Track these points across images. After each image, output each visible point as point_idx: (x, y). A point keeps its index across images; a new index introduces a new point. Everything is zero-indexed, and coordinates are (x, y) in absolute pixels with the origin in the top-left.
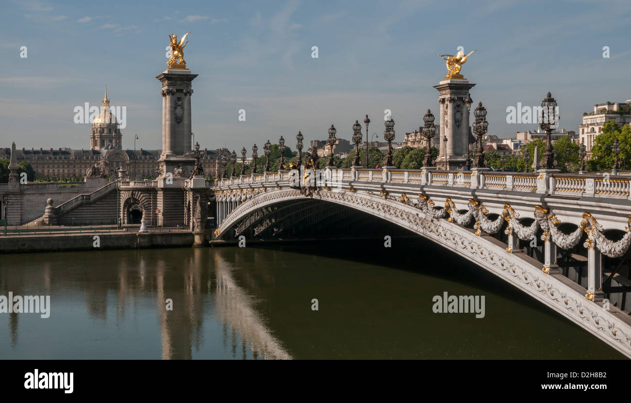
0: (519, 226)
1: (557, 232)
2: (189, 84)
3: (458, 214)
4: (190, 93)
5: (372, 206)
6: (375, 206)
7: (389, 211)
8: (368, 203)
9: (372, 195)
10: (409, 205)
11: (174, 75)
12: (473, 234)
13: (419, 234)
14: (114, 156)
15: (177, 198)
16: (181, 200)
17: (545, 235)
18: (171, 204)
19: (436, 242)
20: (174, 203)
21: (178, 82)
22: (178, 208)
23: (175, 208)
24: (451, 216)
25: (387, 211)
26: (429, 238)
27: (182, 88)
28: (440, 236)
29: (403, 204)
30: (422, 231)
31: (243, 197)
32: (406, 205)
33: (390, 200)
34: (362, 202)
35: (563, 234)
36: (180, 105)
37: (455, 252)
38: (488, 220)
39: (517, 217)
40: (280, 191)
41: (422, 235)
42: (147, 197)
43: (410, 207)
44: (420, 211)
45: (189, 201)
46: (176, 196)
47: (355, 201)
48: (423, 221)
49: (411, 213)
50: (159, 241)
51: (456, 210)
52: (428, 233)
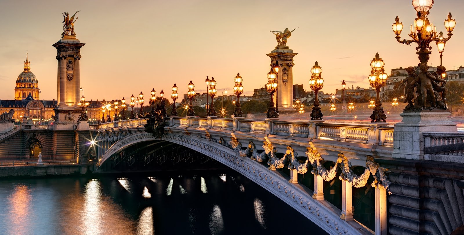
0: (297, 162)
1: (321, 168)
2: (78, 51)
3: (257, 153)
4: (79, 57)
5: (201, 146)
6: (203, 146)
7: (212, 150)
8: (198, 144)
9: (201, 138)
10: (225, 146)
11: (66, 44)
12: (267, 169)
13: (232, 168)
14: (32, 105)
15: (68, 138)
16: (71, 140)
17: (314, 170)
18: (63, 143)
19: (243, 174)
20: (66, 142)
21: (70, 49)
22: (69, 146)
23: (67, 146)
24: (253, 155)
25: (211, 151)
26: (238, 171)
27: (73, 54)
28: (245, 170)
29: (221, 145)
30: (233, 166)
31: (115, 138)
32: (223, 146)
33: (212, 142)
34: (194, 143)
35: (325, 169)
36: (71, 67)
37: (255, 182)
38: (277, 158)
39: (296, 156)
40: (140, 134)
41: (234, 169)
42: (44, 138)
43: (226, 147)
44: (232, 150)
45: (77, 141)
46: (67, 137)
47: (190, 143)
48: (234, 158)
49: (227, 152)
50: (52, 171)
51: (256, 150)
52: (238, 168)
